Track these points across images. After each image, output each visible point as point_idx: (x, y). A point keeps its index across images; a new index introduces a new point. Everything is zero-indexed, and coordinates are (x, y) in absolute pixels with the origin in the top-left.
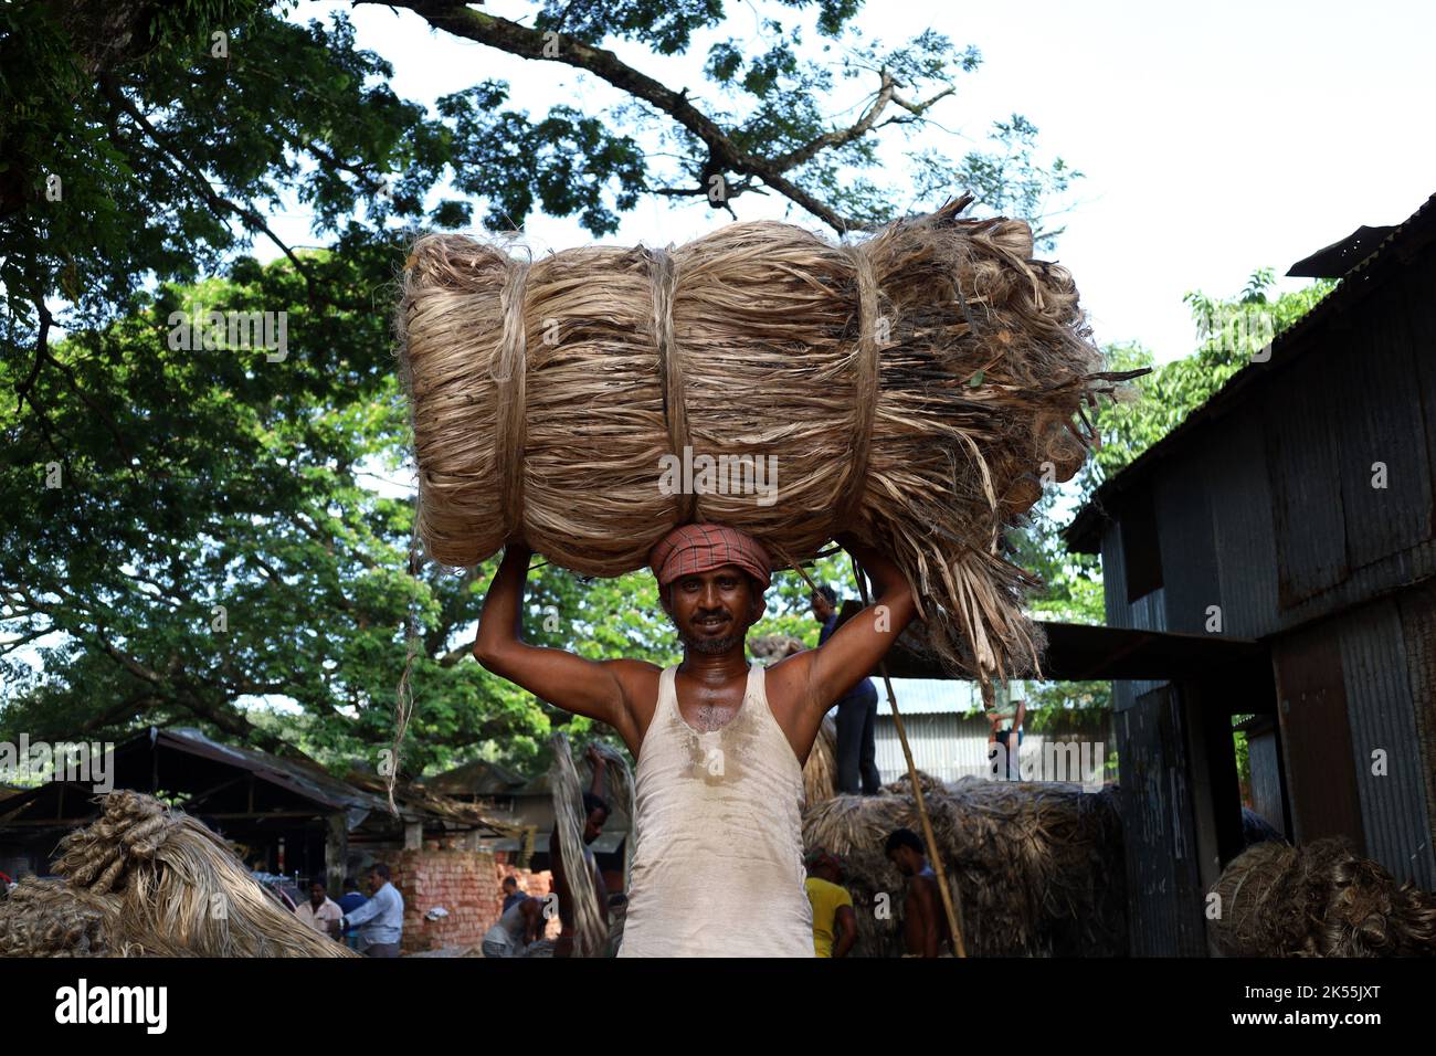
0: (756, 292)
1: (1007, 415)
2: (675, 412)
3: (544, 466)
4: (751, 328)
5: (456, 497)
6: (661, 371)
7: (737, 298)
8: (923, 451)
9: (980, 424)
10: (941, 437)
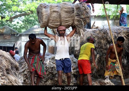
0: (67, 9)
1: (84, 18)
2: (61, 18)
3: (51, 21)
4: (67, 12)
5: (44, 23)
6: (60, 15)
7: (66, 10)
8: (78, 21)
9: (82, 19)
10: (80, 20)
